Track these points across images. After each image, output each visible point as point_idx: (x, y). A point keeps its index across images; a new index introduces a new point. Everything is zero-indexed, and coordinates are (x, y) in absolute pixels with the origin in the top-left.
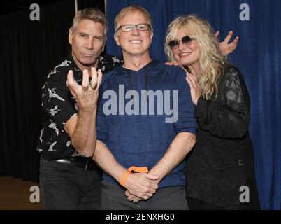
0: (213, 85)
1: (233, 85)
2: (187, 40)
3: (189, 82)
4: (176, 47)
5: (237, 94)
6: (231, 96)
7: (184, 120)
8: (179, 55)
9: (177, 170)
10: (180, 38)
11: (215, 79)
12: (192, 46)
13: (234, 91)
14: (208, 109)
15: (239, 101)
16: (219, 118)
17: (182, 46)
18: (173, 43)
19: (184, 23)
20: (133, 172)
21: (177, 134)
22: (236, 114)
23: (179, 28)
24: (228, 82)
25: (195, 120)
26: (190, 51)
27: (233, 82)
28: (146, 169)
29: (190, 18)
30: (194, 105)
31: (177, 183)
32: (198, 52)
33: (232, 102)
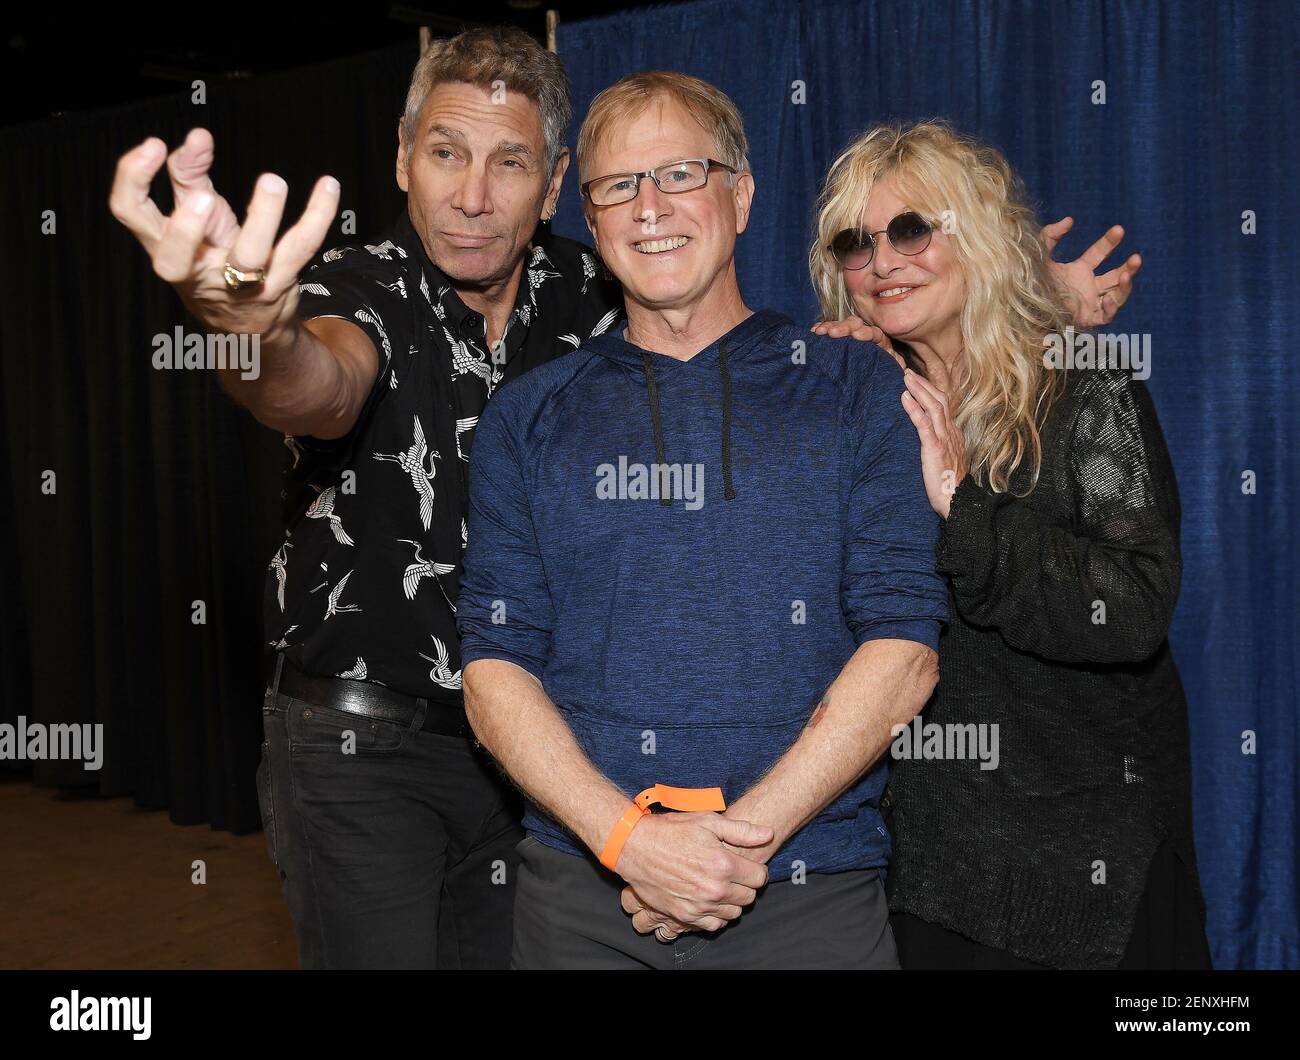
0: (1022, 427)
1: (1109, 430)
2: (909, 228)
3: (916, 417)
4: (865, 259)
5: (1129, 470)
6: (1101, 479)
7: (891, 582)
8: (876, 295)
9: (852, 801)
10: (880, 220)
11: (1034, 398)
12: (931, 255)
13: (1115, 458)
14: (996, 538)
15: (1137, 502)
16: (1045, 578)
17: (886, 255)
18: (849, 244)
19: (897, 156)
20: (657, 809)
21: (857, 644)
22: (1121, 557)
23: (877, 178)
24: (1088, 417)
25: (940, 585)
26: (918, 276)
27: (1111, 418)
28: (714, 796)
29: (925, 136)
30: (938, 514)
31: (850, 858)
32: (956, 279)
33: (1105, 506)
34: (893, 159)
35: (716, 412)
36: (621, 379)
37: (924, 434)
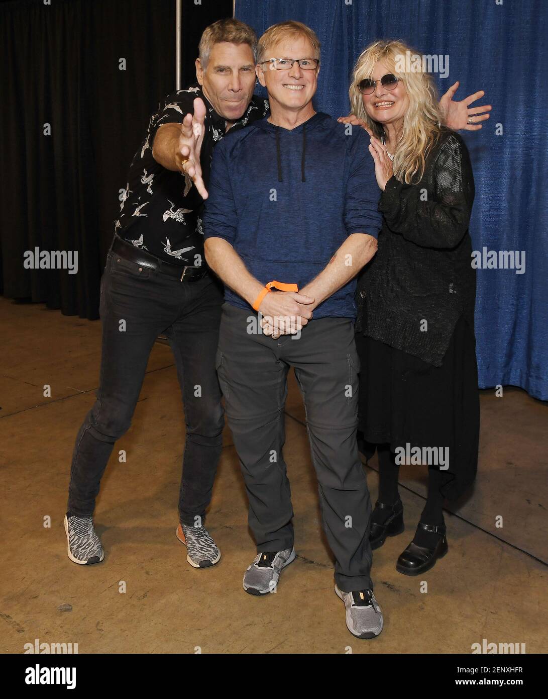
0: (419, 158)
1: (449, 162)
2: (389, 80)
4: (371, 91)
5: (455, 177)
6: (444, 180)
7: (362, 213)
8: (375, 105)
9: (344, 293)
10: (378, 76)
11: (425, 148)
12: (397, 91)
13: (450, 173)
14: (401, 201)
15: (456, 189)
16: (418, 216)
17: (380, 90)
18: (366, 84)
19: (386, 52)
20: (274, 289)
21: (349, 235)
22: (447, 210)
23: (378, 60)
24: (443, 157)
25: (379, 216)
26: (393, 98)
27: (450, 158)
28: (294, 287)
29: (396, 46)
30: (381, 190)
31: (341, 313)
32: (406, 100)
33: (445, 190)
34: (384, 53)
35: (301, 149)
36: (266, 136)
37: (376, 160)
